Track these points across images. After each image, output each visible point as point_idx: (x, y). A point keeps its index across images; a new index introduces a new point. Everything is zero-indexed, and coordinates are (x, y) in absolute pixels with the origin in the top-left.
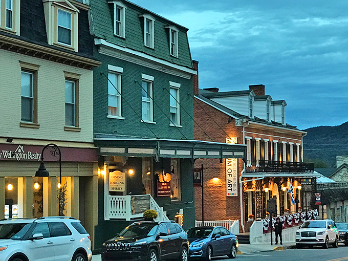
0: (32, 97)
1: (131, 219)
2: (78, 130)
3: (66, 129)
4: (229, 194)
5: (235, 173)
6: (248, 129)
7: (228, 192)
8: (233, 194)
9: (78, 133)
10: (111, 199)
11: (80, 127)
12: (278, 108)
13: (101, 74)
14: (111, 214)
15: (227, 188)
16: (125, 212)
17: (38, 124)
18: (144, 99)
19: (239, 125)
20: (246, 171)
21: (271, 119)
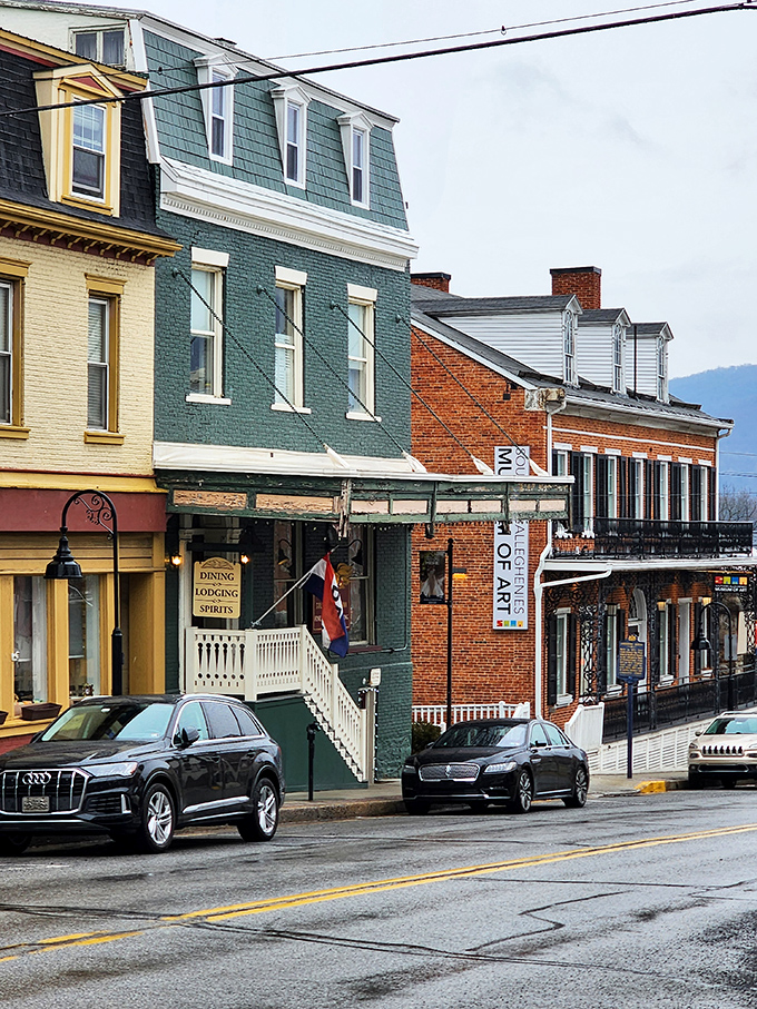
0: (10, 353)
1: (259, 697)
2: (116, 441)
3: (90, 440)
4: (500, 623)
5: (521, 559)
6: (560, 419)
7: (498, 615)
8: (514, 623)
9: (115, 449)
10: (200, 640)
11: (120, 434)
12: (647, 347)
13: (174, 275)
14: (200, 681)
15: (496, 605)
16: (242, 677)
17: (24, 428)
18: (280, 341)
19: (535, 408)
20: (555, 551)
21: (627, 383)
